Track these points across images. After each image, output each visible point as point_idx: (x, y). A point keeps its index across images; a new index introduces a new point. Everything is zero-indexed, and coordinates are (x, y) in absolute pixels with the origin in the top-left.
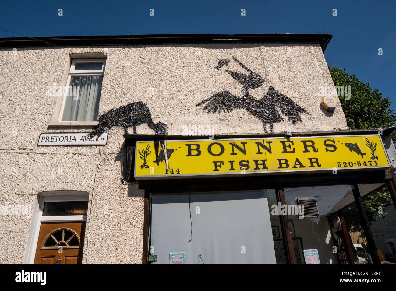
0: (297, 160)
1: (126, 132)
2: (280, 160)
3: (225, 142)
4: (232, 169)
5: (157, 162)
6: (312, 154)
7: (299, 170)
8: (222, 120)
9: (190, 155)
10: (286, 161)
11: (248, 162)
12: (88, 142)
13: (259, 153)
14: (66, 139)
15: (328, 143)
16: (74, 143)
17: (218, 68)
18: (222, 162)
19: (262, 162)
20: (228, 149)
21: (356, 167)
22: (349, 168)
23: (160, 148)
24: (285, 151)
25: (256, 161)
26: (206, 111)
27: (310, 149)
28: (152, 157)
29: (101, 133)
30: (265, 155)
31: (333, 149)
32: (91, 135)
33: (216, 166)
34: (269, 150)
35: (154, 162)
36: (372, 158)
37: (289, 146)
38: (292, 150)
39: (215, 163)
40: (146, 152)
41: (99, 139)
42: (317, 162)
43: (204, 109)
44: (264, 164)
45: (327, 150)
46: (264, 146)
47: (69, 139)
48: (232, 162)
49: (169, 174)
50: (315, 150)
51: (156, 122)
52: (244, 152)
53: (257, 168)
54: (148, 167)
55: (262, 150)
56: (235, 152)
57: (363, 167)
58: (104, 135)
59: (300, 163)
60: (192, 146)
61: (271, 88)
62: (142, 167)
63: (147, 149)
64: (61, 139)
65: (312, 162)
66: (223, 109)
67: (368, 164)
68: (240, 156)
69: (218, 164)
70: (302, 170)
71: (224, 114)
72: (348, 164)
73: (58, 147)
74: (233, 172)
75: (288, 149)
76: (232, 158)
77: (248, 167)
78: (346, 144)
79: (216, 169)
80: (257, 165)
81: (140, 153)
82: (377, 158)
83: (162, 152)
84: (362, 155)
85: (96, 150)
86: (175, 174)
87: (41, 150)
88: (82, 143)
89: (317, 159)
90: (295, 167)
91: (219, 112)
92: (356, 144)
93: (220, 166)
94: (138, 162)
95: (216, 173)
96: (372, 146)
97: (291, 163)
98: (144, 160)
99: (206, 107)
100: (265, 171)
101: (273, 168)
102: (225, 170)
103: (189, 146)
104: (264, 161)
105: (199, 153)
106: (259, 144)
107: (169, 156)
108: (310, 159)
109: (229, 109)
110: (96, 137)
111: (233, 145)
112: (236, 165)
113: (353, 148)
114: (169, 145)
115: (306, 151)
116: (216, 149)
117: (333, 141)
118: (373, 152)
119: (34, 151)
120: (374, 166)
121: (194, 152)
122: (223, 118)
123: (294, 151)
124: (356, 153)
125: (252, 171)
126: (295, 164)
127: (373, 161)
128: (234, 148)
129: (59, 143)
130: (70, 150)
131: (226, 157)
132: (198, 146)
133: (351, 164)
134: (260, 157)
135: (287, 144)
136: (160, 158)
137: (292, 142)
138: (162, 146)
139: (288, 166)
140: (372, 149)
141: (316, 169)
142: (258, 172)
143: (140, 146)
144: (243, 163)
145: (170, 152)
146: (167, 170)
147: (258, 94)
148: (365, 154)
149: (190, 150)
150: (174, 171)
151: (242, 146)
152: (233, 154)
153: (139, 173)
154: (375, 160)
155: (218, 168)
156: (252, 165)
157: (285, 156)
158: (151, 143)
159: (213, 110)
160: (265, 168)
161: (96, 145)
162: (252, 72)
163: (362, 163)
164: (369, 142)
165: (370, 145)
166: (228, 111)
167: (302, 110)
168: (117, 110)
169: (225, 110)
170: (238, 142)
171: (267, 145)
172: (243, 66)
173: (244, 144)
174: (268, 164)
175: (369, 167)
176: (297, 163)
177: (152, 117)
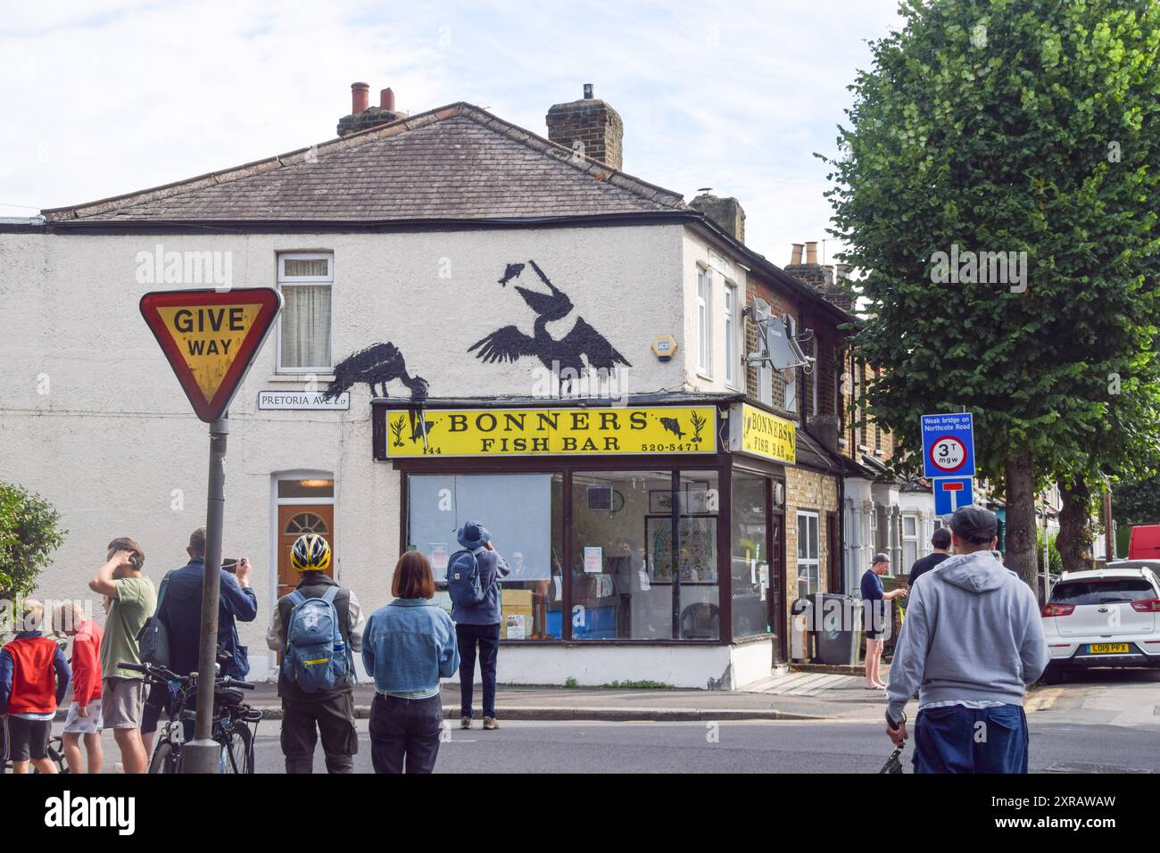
0: (589, 440)
1: (374, 393)
2: (566, 439)
3: (500, 414)
4: (505, 449)
5: (414, 438)
6: (611, 432)
7: (589, 452)
8: (502, 374)
9: (453, 429)
10: (575, 440)
11: (524, 440)
12: (324, 406)
13: (541, 429)
14: (294, 400)
15: (636, 417)
16: (305, 406)
17: (503, 282)
18: (493, 440)
19: (542, 442)
20: (502, 422)
21: (667, 451)
22: (657, 452)
23: (417, 421)
24: (575, 427)
25: (535, 440)
26: (482, 358)
27: (610, 425)
28: (407, 432)
29: (341, 392)
30: (549, 432)
31: (641, 425)
32: (328, 395)
33: (485, 445)
34: (555, 426)
35: (410, 438)
36: (693, 440)
37: (582, 421)
38: (585, 426)
39: (485, 441)
40: (400, 426)
41: (339, 401)
42: (615, 444)
43: (478, 357)
44: (545, 444)
45: (633, 427)
46: (547, 420)
47: (299, 401)
48: (504, 441)
49: (429, 455)
50: (616, 427)
51: (412, 376)
52: (521, 427)
53: (536, 449)
54: (402, 445)
55: (545, 424)
56: (510, 427)
57: (677, 451)
58: (344, 396)
59: (592, 445)
60: (457, 418)
61: (580, 320)
62: (395, 444)
63: (400, 422)
64: (289, 400)
65: (607, 443)
66: (506, 356)
67: (685, 449)
68: (516, 433)
69: (488, 442)
70: (594, 453)
71: (505, 365)
72: (656, 448)
73: (285, 412)
74: (505, 454)
75: (580, 425)
76: (506, 435)
77: (525, 447)
78: (662, 420)
79: (485, 449)
80: (536, 445)
81: (392, 426)
82: (700, 440)
83: (419, 425)
84: (681, 434)
85: (336, 417)
86: (436, 455)
87: (265, 415)
88: (317, 406)
89: (616, 440)
90: (584, 449)
91: (500, 361)
92: (676, 419)
93: (490, 445)
94: (391, 438)
95: (485, 454)
96: (698, 423)
97: (580, 444)
98: (398, 436)
99: (481, 354)
100: (544, 453)
101: (556, 448)
102: (495, 451)
103: (453, 417)
104: (545, 440)
105: (465, 427)
106: (542, 416)
107: (428, 431)
108: (607, 439)
109: (514, 357)
110: (334, 398)
111: (509, 417)
112: (510, 445)
113: (671, 425)
114: (428, 415)
115: (604, 427)
116: (486, 423)
117: (645, 415)
118: (698, 431)
119: (255, 417)
120: (692, 451)
121: (459, 427)
122: (503, 371)
123: (587, 428)
124: (672, 433)
125: (528, 452)
126: (586, 445)
127: (693, 444)
128: (510, 421)
129: (285, 406)
130: (303, 415)
131: (498, 433)
132: (465, 418)
133: (661, 447)
134: (541, 435)
135: (579, 417)
136: (417, 433)
137: (587, 415)
138: (419, 418)
139: (575, 447)
140: (697, 428)
141: (612, 452)
142: (536, 454)
143: (392, 417)
144: (519, 442)
145: (430, 425)
146: (425, 450)
147: (559, 330)
148: (684, 434)
149: (454, 423)
150: (435, 450)
151: (519, 419)
152: (508, 429)
153: (392, 451)
154: (697, 442)
155: (488, 447)
156: (530, 445)
157: (575, 434)
158: (406, 413)
159: (490, 359)
160: (545, 449)
161: (335, 410)
162: (555, 290)
163: (677, 446)
164: (695, 417)
165: (697, 421)
166: (511, 360)
167: (619, 358)
168: (358, 356)
169: (508, 357)
170: (515, 413)
171: (552, 418)
172: (544, 279)
173: (522, 416)
174: (551, 444)
175: (685, 451)
176: (589, 444)
177: (407, 368)
